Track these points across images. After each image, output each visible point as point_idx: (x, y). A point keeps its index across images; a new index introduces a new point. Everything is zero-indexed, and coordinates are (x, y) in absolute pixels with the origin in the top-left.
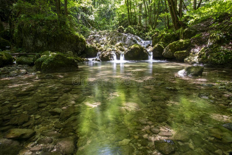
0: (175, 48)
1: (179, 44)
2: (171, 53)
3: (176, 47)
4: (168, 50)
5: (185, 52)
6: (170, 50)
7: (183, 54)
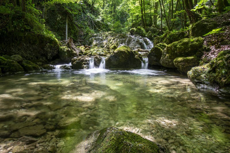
0: (176, 52)
1: (182, 45)
2: (170, 60)
3: (176, 50)
4: (166, 55)
5: (192, 59)
6: (168, 55)
7: (188, 63)
